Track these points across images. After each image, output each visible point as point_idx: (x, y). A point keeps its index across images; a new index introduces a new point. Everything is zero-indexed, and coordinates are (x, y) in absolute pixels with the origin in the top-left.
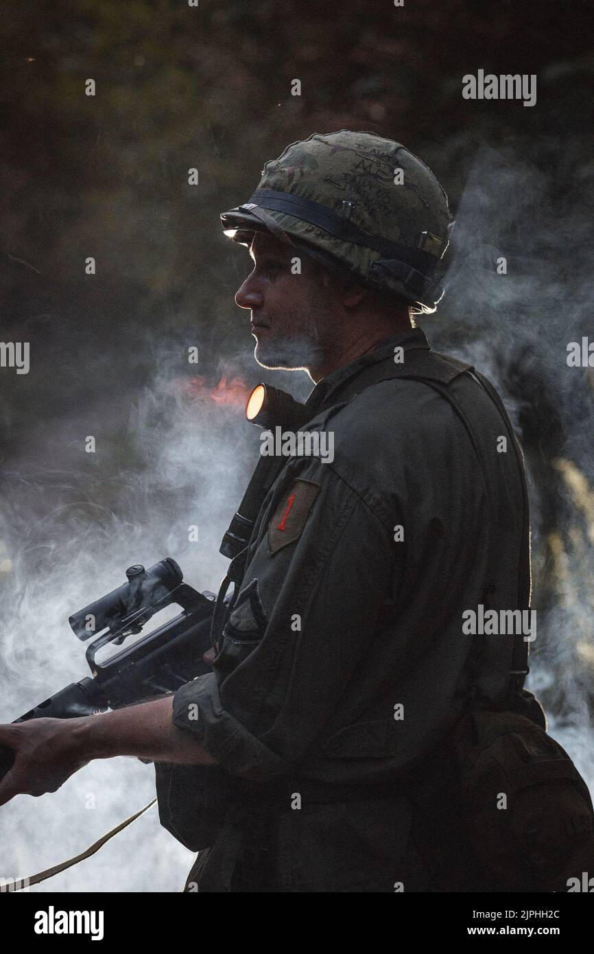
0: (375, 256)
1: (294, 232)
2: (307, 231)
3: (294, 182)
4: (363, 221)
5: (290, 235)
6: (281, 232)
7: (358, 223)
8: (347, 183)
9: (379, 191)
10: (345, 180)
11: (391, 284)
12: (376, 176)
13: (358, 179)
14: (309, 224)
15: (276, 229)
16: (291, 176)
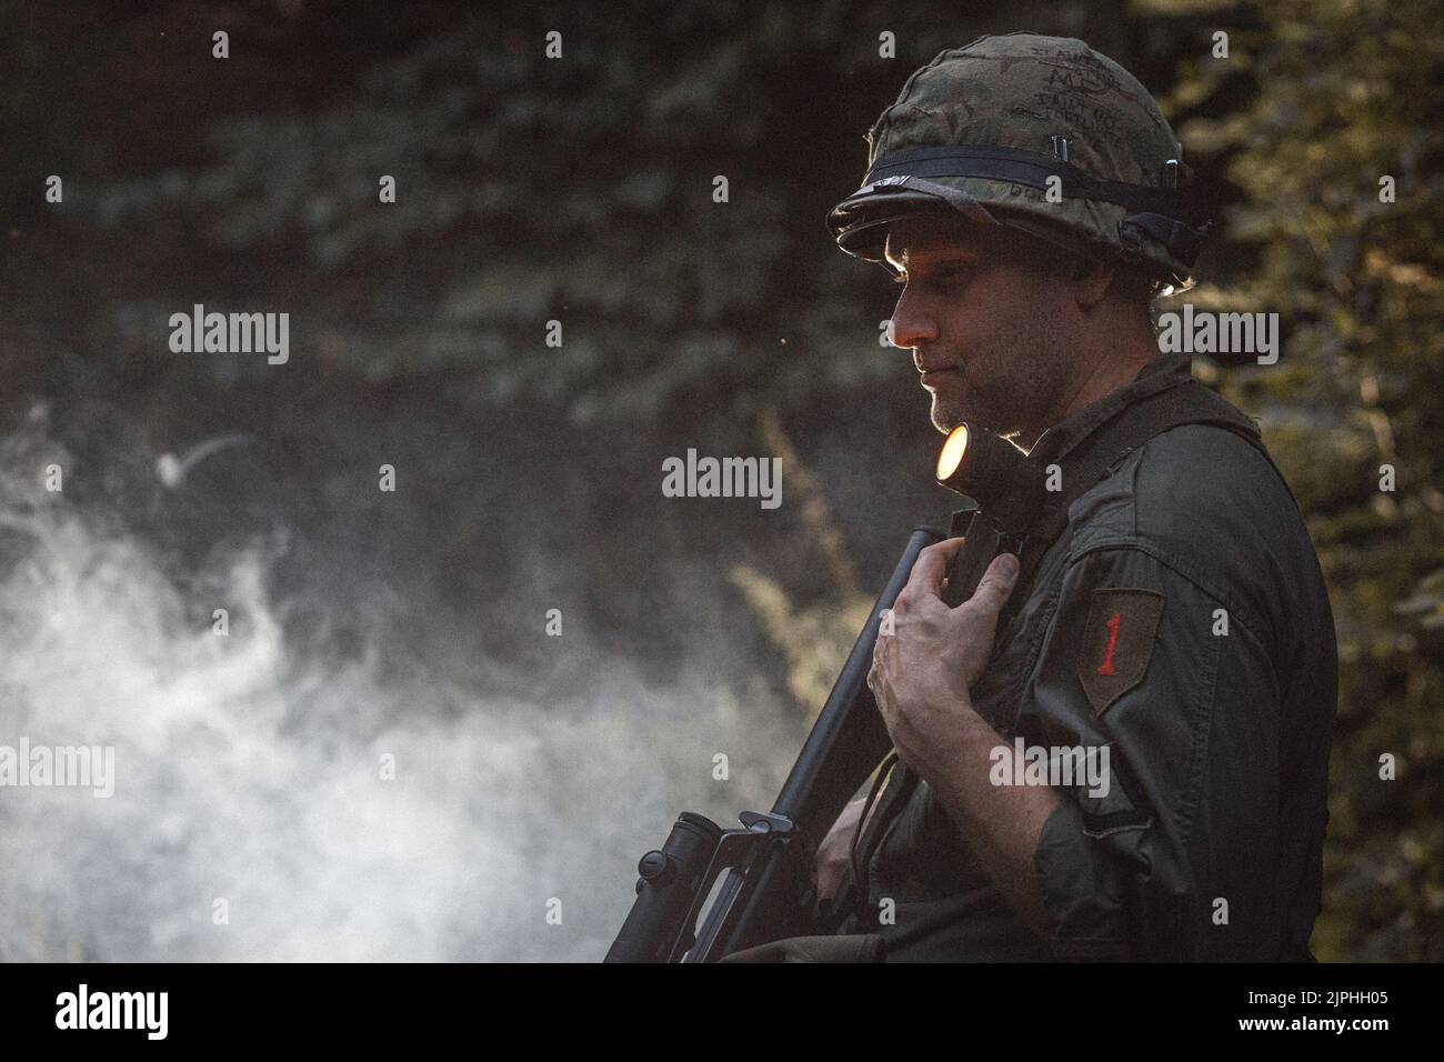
0: (1118, 213)
1: (993, 200)
2: (1014, 195)
3: (959, 129)
4: (1090, 164)
5: (987, 206)
6: (972, 204)
7: (1083, 166)
8: (1048, 108)
9: (1096, 111)
10: (1043, 103)
11: (1151, 251)
12: (1084, 90)
13: (1060, 99)
14: (1011, 184)
15: (965, 202)
16: (952, 120)
